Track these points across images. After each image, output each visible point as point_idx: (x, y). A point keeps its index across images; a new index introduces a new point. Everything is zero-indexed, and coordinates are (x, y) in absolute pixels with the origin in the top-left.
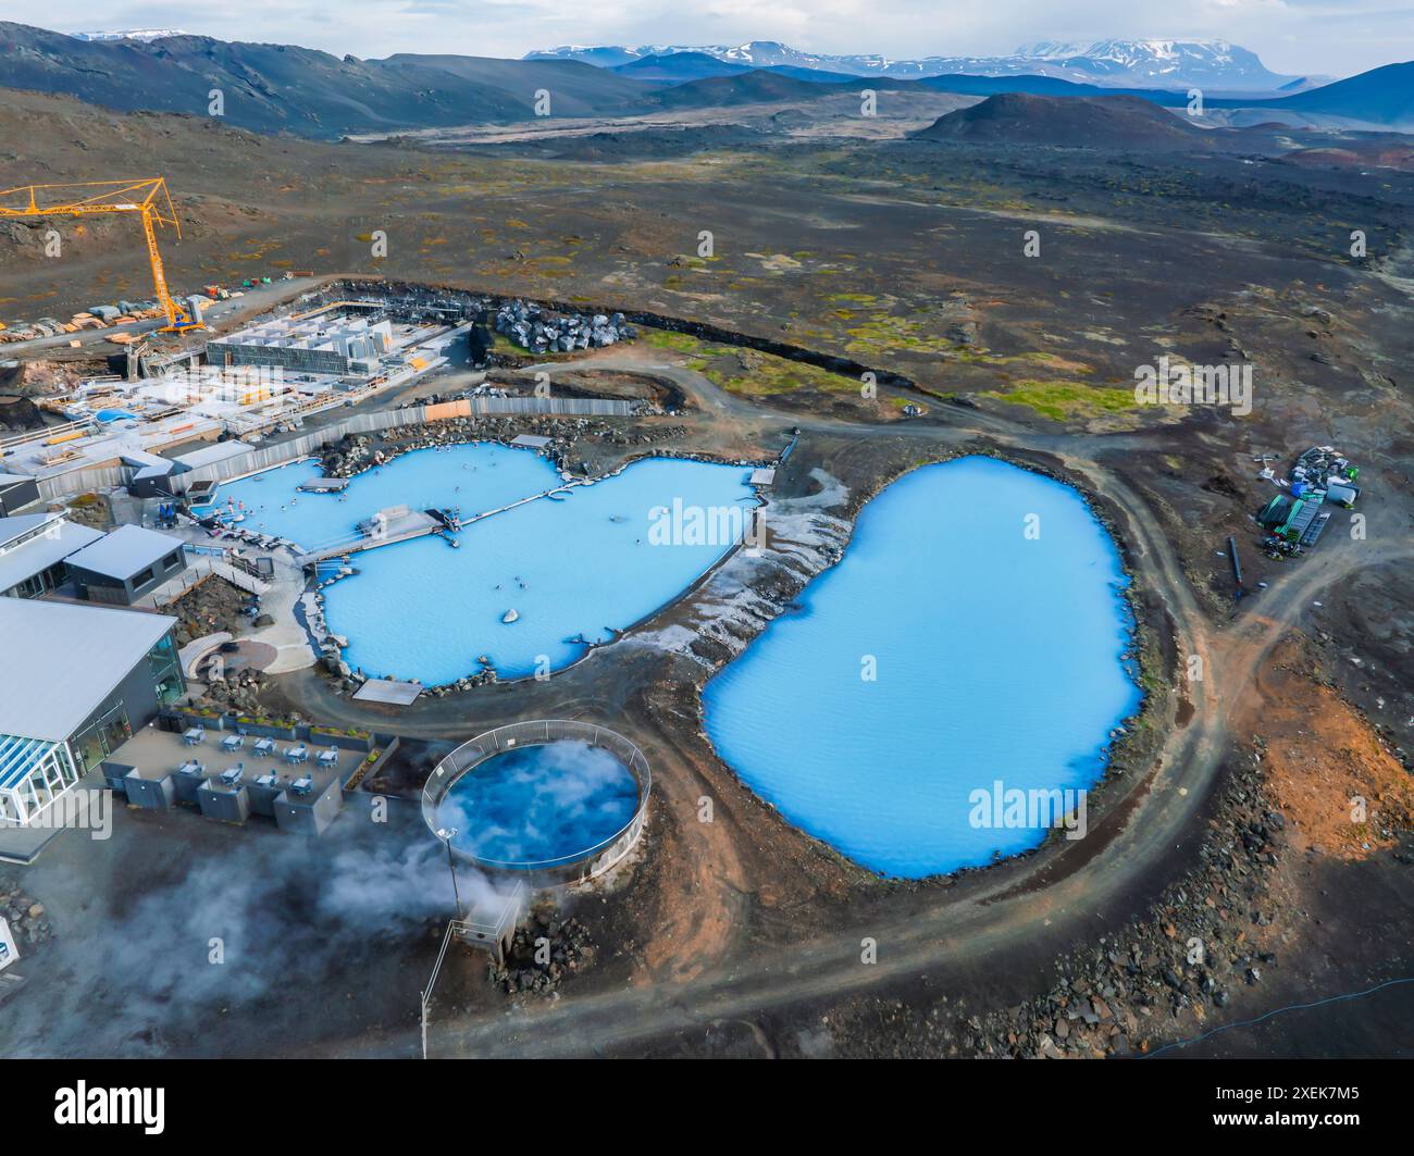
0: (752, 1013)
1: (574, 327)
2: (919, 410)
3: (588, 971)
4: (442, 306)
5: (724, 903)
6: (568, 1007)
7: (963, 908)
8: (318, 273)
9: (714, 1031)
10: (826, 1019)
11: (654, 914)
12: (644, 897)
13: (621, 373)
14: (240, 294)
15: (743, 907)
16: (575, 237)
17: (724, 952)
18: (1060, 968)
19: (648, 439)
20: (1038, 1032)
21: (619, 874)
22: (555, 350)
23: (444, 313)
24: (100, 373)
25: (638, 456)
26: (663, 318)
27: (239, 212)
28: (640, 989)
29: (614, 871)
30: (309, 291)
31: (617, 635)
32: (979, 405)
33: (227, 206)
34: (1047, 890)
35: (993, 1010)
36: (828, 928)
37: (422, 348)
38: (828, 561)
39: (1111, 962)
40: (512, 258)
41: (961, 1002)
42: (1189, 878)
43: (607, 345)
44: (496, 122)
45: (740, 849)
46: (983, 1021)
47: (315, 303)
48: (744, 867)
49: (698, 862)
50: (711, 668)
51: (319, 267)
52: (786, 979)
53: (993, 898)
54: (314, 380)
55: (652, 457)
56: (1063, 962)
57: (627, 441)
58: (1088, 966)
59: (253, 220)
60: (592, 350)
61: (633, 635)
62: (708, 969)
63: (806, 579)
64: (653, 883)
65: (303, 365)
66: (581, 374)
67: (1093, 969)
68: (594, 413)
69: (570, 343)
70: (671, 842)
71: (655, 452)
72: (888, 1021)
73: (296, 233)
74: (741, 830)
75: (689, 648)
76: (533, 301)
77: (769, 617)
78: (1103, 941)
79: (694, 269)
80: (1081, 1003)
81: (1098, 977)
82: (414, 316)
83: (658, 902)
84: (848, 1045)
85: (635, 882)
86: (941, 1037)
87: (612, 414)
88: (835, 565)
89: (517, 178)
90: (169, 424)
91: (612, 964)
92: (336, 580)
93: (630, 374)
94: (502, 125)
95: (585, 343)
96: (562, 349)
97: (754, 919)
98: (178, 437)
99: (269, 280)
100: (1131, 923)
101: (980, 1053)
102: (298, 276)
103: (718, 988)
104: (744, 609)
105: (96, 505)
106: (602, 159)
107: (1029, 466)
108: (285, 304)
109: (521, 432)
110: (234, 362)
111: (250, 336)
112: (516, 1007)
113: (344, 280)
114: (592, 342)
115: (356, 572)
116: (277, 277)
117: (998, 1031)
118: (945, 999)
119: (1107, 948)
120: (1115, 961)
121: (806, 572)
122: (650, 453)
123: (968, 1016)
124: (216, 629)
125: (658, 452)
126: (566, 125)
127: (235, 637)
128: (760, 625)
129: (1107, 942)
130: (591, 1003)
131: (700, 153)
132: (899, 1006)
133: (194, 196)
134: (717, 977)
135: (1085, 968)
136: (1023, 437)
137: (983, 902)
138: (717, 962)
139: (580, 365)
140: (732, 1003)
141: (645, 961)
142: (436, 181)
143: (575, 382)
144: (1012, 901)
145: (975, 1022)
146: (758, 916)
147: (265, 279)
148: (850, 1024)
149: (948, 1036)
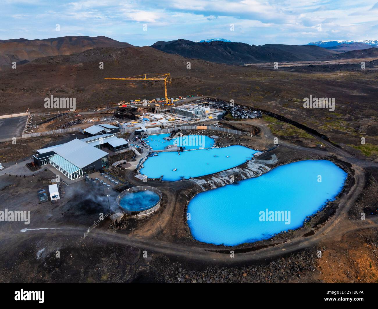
0: (142, 248)
1: (246, 113)
2: (321, 146)
3: (123, 230)
4: (225, 105)
5: (156, 229)
6: (115, 234)
7: (200, 249)
8: (204, 96)
9: (133, 247)
10: (153, 255)
11: (142, 226)
12: (143, 223)
13: (250, 125)
14: (185, 98)
15: (159, 231)
16: (269, 92)
17: (148, 237)
18: (208, 268)
19: (240, 141)
20: (194, 278)
21: (142, 217)
22: (239, 118)
23: (224, 107)
24: (150, 111)
25: (235, 144)
26: (274, 113)
27: (197, 81)
28: (129, 236)
29: (142, 216)
30: (199, 99)
31: (191, 178)
32: (343, 147)
33: (195, 80)
34: (223, 254)
35: (186, 269)
36: (170, 241)
37: (214, 114)
38: (255, 175)
39: (222, 273)
40: (249, 96)
41: (180, 264)
42: (261, 267)
43: (253, 118)
44: (286, 61)
45: (168, 222)
46: (182, 270)
47: (200, 102)
48: (166, 225)
49: (159, 221)
50: (204, 190)
51: (205, 94)
52: (153, 245)
53: (209, 250)
54: (186, 118)
55: (238, 145)
56: (209, 267)
57: (234, 140)
58: (215, 271)
59: (199, 83)
60: (248, 119)
61: (193, 179)
62: (143, 238)
63: (245, 178)
64: (147, 221)
65: (186, 114)
66: (241, 124)
67: (216, 272)
68: (233, 133)
69: (243, 117)
70: (157, 216)
71: (239, 144)
72: (164, 261)
73: (206, 87)
74: (172, 219)
75: (202, 185)
76: (245, 106)
77: (228, 184)
78: (223, 268)
79: (295, 102)
80: (208, 278)
81: (216, 275)
82: (218, 107)
83: (145, 224)
84: (154, 261)
85: (144, 219)
86: (172, 269)
87: (237, 134)
88: (256, 177)
89: (271, 76)
90: (153, 123)
91: (128, 231)
92: (153, 156)
93: (252, 126)
94: (288, 62)
95: (247, 117)
96: (241, 118)
97: (158, 234)
98: (152, 125)
99: (193, 96)
100: (234, 268)
101: (177, 275)
102: (199, 96)
103: (140, 242)
104: (222, 180)
105: (127, 135)
106: (306, 72)
107: (339, 166)
108: (192, 101)
109: (215, 135)
110: (174, 113)
111: (179, 108)
112: (108, 231)
113: (208, 98)
114: (249, 117)
115: (157, 155)
116: (195, 96)
117: (184, 274)
118: (178, 262)
119: (223, 270)
120: (223, 274)
121: (246, 176)
122: (238, 144)
123: (180, 267)
124: (125, 159)
125: (240, 144)
126: (305, 63)
127: (127, 161)
128: (224, 184)
129: (224, 269)
130: (119, 235)
131: (338, 72)
132: (168, 259)
133: (189, 77)
134: (142, 240)
135: (214, 271)
136: (347, 158)
137: (206, 250)
138: (145, 238)
139: (243, 122)
140: (141, 245)
141: (133, 233)
142: (249, 76)
143: (236, 126)
144: (212, 252)
145: (180, 270)
146: (160, 234)
147: (192, 96)
148: (157, 258)
149: (173, 269)
